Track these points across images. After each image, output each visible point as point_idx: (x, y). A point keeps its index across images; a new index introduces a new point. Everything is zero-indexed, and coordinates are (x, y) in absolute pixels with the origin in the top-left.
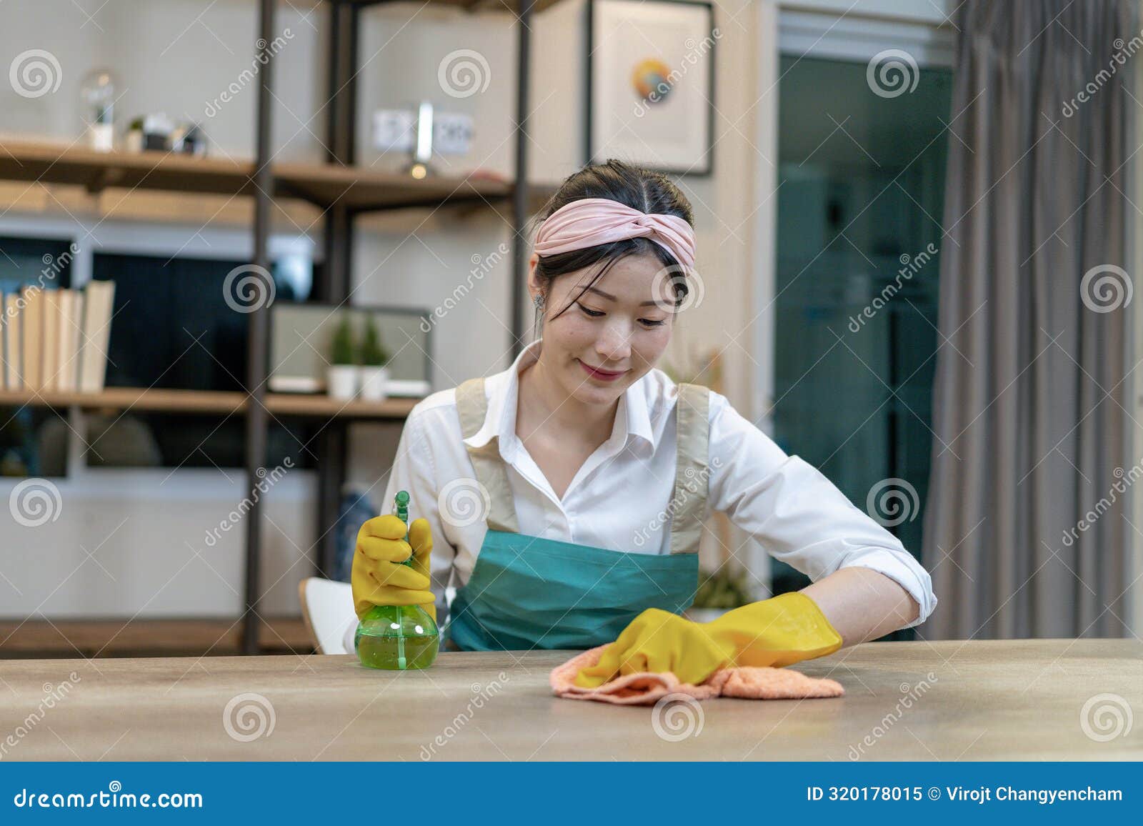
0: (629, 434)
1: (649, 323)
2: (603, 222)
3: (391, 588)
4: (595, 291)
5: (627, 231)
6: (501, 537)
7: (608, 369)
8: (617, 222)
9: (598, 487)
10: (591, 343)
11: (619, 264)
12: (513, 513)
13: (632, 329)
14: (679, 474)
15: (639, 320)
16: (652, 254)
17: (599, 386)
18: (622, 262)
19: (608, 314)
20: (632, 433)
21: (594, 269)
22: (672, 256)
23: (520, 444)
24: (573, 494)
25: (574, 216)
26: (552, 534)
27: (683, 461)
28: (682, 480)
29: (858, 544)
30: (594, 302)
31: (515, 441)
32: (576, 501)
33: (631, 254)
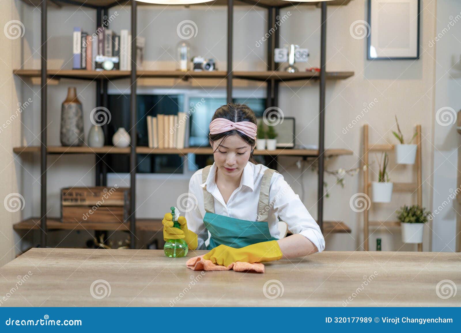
0: (243, 185)
1: (240, 154)
2: (222, 126)
3: (171, 234)
4: (222, 146)
5: (229, 128)
6: (210, 214)
7: (230, 168)
8: (226, 126)
9: (237, 200)
10: (225, 161)
11: (227, 138)
12: (214, 207)
13: (236, 156)
14: (260, 197)
15: (237, 153)
16: (237, 134)
17: (229, 172)
18: (228, 138)
19: (228, 152)
20: (243, 184)
21: (221, 140)
22: (244, 134)
23: (216, 186)
24: (230, 202)
25: (216, 124)
26: (224, 214)
27: (261, 194)
28: (261, 200)
29: (304, 227)
30: (223, 150)
31: (215, 184)
32: (230, 204)
33: (231, 135)
